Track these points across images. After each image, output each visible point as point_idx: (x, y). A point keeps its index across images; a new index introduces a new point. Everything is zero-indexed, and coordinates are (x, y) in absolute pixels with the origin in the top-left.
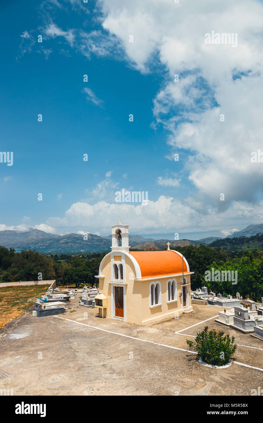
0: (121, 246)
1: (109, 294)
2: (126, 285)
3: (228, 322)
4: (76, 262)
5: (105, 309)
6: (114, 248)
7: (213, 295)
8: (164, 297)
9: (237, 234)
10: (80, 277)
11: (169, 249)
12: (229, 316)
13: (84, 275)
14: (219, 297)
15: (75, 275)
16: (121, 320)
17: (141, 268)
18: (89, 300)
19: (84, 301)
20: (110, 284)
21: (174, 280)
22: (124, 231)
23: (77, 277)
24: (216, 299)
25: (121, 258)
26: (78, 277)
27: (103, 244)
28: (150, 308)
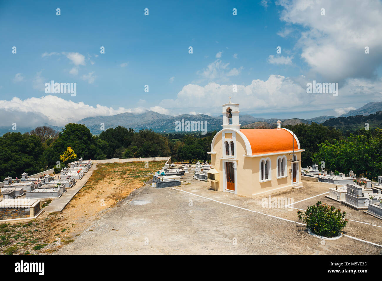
0: (232, 124)
1: (221, 169)
2: (237, 161)
3: (339, 198)
4: (189, 141)
5: (217, 183)
6: (225, 126)
7: (324, 172)
8: (273, 172)
9: (353, 113)
10: (193, 154)
12: (341, 193)
13: (197, 153)
14: (330, 174)
15: (189, 152)
16: (232, 192)
17: (251, 145)
18: (202, 174)
19: (198, 176)
20: (222, 160)
21: (285, 157)
22: (234, 109)
23: (190, 155)
24: (327, 176)
25: (232, 136)
26: (191, 154)
27: (214, 124)
28: (260, 182)
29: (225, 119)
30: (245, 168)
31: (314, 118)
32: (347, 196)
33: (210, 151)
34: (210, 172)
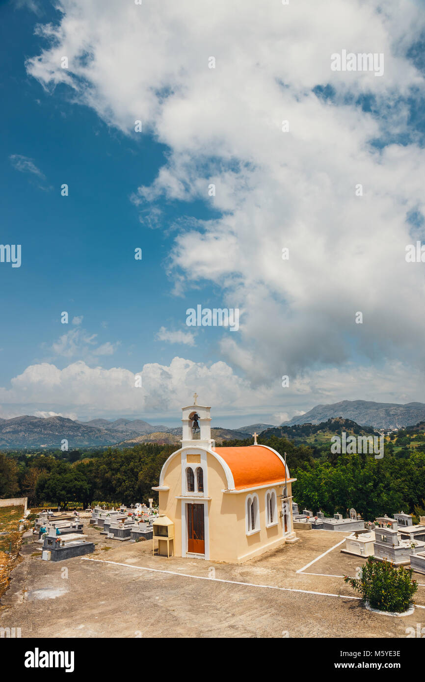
0: (200, 439)
1: (178, 516)
2: (209, 501)
3: (364, 552)
5: (171, 541)
6: (187, 442)
7: (308, 514)
9: (298, 420)
10: (69, 492)
11: (256, 443)
12: (365, 543)
13: (76, 489)
14: (319, 516)
15: (60, 488)
16: (199, 558)
17: (233, 473)
18: (123, 529)
20: (179, 500)
21: (274, 490)
23: (63, 492)
24: (319, 521)
25: (200, 458)
26: (65, 491)
27: (80, 435)
28: (247, 535)
29: (187, 430)
30: (223, 511)
31: (244, 428)
32: (376, 547)
33: (157, 485)
34: (158, 521)
